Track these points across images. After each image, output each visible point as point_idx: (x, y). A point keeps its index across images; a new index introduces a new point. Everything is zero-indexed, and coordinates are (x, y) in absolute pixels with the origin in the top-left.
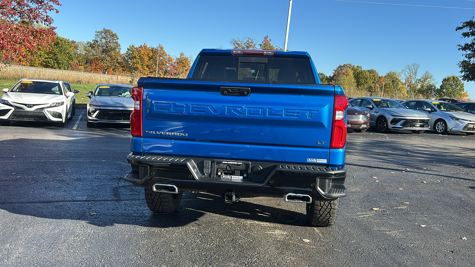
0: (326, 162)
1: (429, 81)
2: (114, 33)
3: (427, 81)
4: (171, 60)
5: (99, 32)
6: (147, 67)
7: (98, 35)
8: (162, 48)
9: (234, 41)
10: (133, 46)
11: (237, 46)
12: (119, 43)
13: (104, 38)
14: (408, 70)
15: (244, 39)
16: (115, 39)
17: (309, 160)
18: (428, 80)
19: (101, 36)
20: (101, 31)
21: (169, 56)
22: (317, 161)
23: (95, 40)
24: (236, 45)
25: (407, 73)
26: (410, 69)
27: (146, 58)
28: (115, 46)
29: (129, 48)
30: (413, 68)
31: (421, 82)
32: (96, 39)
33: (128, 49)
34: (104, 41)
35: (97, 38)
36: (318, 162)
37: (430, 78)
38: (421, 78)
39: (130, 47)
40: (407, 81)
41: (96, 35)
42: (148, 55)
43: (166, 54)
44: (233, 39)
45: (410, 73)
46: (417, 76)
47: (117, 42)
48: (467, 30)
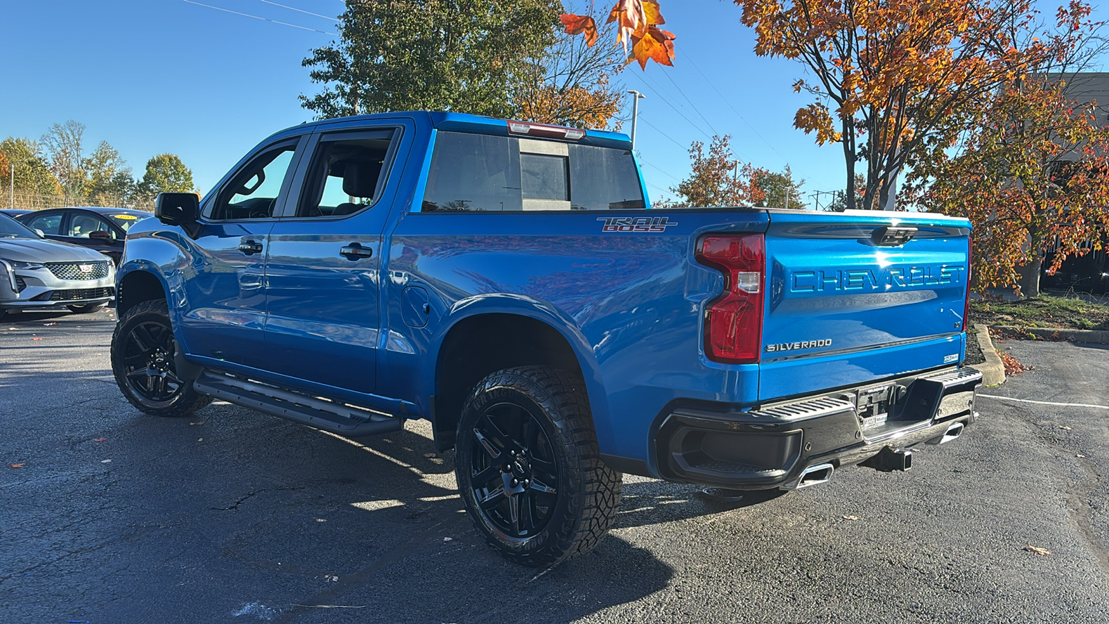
1: (111, 164)
3: (107, 164)
14: (56, 136)
18: (110, 161)
25: (55, 144)
26: (62, 135)
30: (69, 132)
31: (93, 168)
37: (114, 157)
38: (92, 157)
40: (58, 164)
45: (65, 144)
46: (81, 151)
48: (323, 67)
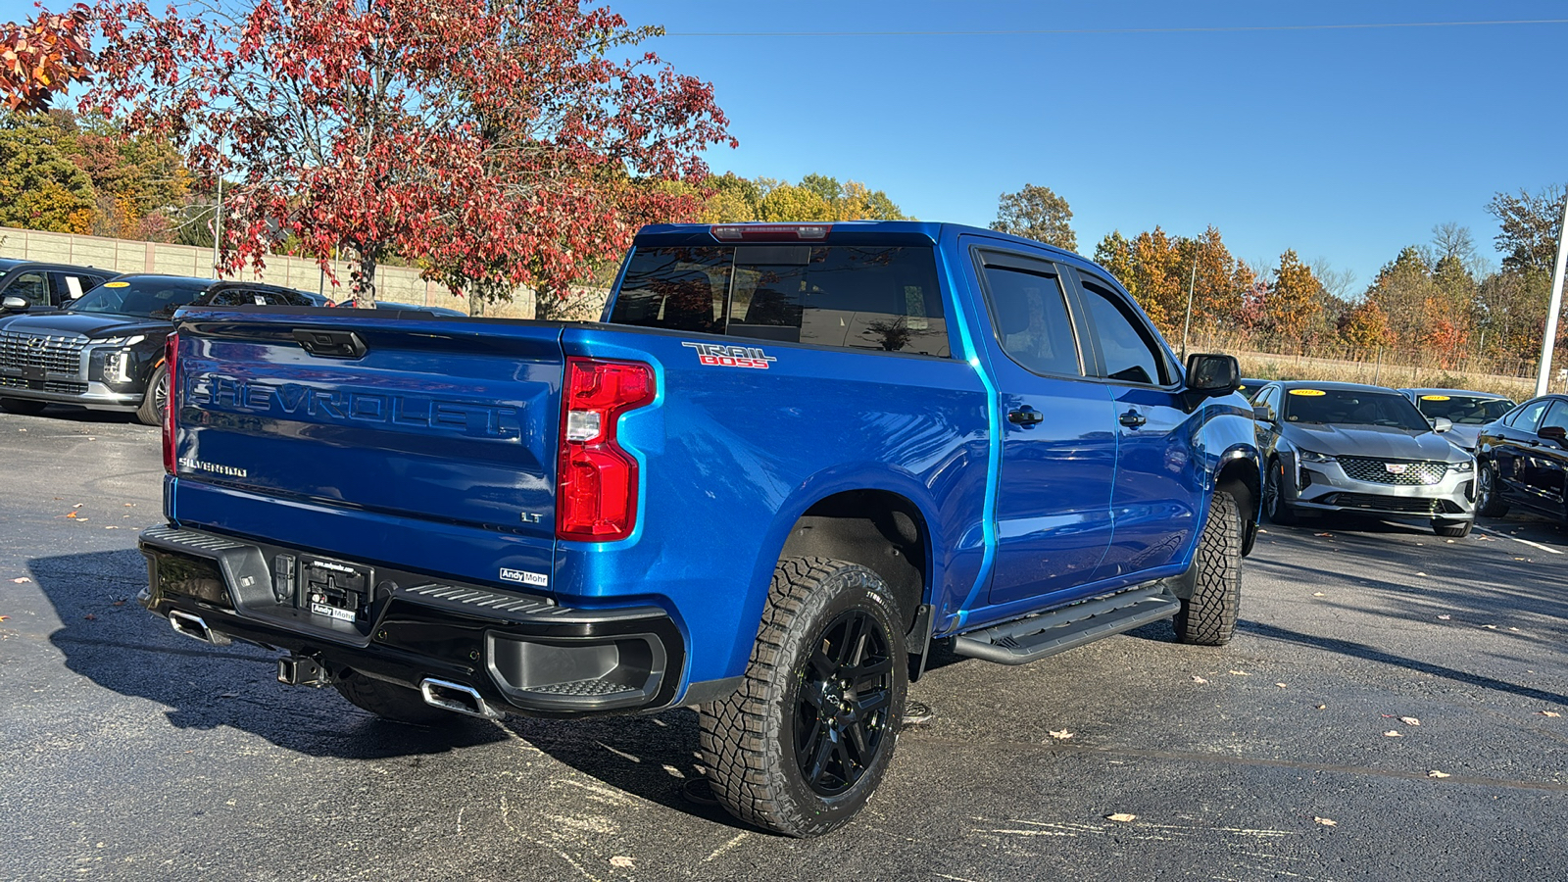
0: (545, 584)
2: (1056, 197)
4: (1249, 278)
5: (1013, 197)
6: (1158, 304)
7: (1007, 207)
8: (1214, 238)
9: (1502, 200)
10: (1115, 237)
11: (1517, 219)
12: (1071, 229)
13: (1028, 215)
15: (1548, 192)
16: (1061, 215)
17: (505, 574)
19: (1017, 208)
20: (1018, 194)
21: (1240, 264)
22: (523, 579)
23: (1000, 223)
24: (1513, 216)
27: (1159, 275)
28: (1058, 237)
29: (1102, 244)
32: (1002, 220)
33: (1100, 246)
34: (1026, 224)
35: (1005, 217)
36: (526, 581)
39: (1105, 240)
41: (1000, 208)
42: (1165, 262)
43: (1230, 258)
44: (1497, 196)
47: (1066, 225)
